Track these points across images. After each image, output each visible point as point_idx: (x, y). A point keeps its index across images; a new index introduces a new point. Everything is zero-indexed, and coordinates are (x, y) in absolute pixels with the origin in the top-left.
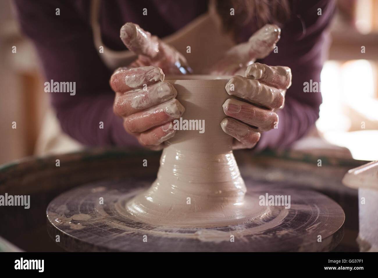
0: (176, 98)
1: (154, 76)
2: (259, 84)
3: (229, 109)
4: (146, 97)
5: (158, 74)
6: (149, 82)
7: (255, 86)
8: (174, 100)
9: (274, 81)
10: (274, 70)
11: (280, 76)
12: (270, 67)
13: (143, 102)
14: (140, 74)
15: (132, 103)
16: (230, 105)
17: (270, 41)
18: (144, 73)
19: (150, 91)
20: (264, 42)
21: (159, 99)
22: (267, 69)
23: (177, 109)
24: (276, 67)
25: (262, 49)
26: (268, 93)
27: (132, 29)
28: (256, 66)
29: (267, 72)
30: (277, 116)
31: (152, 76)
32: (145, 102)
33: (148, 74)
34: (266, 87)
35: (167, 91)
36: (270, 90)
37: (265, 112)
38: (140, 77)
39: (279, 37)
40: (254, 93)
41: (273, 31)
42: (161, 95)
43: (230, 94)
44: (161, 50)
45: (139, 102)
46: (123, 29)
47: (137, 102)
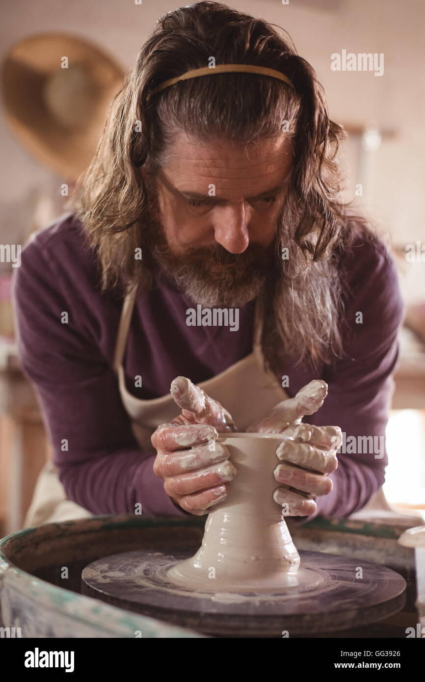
0: (228, 460)
1: (207, 435)
2: (312, 448)
3: (280, 476)
4: (198, 458)
5: (212, 433)
6: (201, 441)
7: (306, 450)
8: (227, 462)
9: (324, 442)
10: (323, 430)
11: (330, 436)
12: (319, 428)
13: (194, 462)
14: (193, 432)
15: (182, 463)
16: (281, 470)
17: (317, 398)
18: (196, 431)
19: (202, 451)
20: (312, 399)
21: (212, 460)
22: (316, 430)
23: (230, 471)
24: (325, 428)
25: (309, 406)
26: (321, 458)
27: (184, 384)
28: (304, 428)
29: (316, 434)
30: (332, 482)
31: (205, 434)
32: (196, 462)
33: (200, 433)
34: (319, 451)
35: (220, 452)
36: (322, 454)
37: (318, 477)
38: (193, 434)
39: (327, 393)
40: (305, 458)
41: (320, 387)
42: (213, 456)
43: (281, 459)
44: (207, 405)
45: (189, 461)
46: (174, 382)
47: (187, 462)
